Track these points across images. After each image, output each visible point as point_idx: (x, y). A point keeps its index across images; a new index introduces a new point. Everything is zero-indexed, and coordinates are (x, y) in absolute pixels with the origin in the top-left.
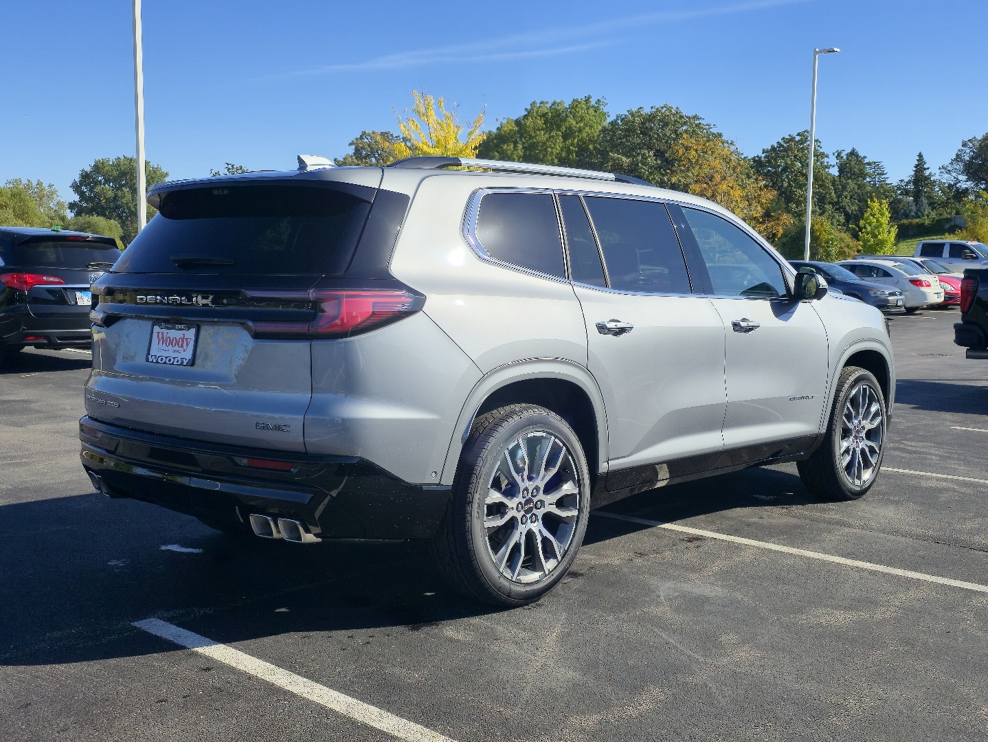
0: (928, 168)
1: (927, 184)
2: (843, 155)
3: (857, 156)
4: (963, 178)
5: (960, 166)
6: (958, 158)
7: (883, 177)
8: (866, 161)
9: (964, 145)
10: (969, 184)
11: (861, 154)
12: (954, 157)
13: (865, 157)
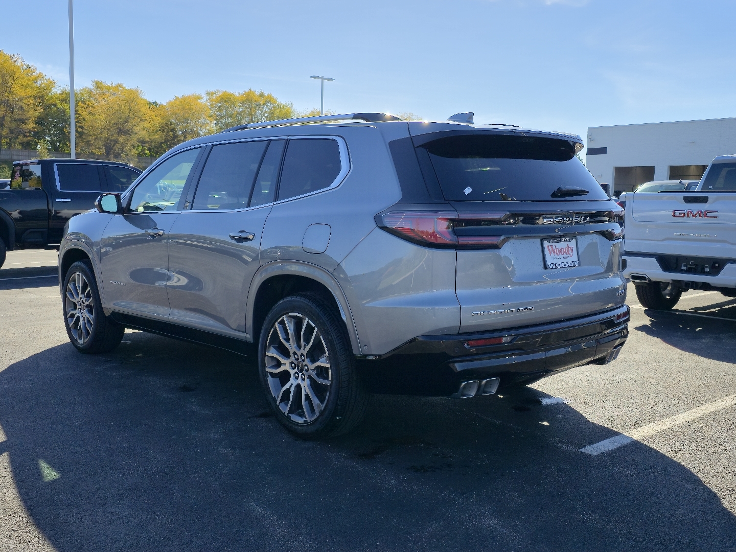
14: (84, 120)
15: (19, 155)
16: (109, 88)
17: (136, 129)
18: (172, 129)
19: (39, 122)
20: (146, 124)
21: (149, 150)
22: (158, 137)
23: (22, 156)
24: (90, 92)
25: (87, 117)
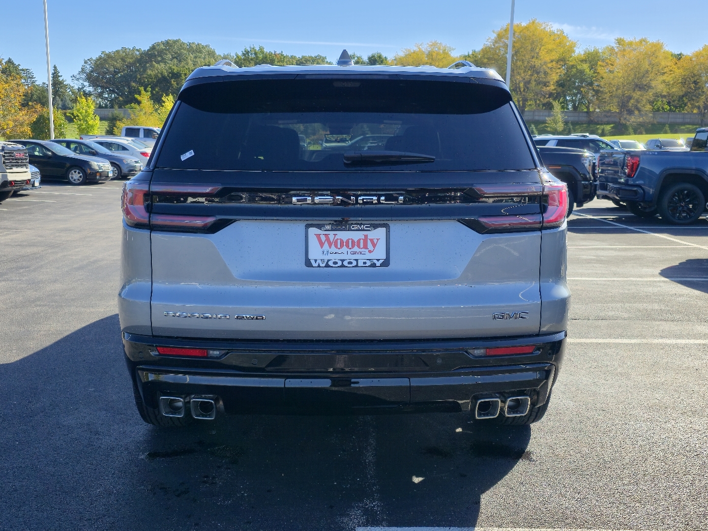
0: (61, 76)
1: (62, 87)
2: (3, 62)
3: (13, 64)
4: (86, 84)
5: (84, 76)
6: (83, 71)
7: (33, 80)
8: (20, 68)
9: (86, 62)
10: (91, 89)
11: (16, 63)
12: (80, 70)
13: (19, 65)
14: (602, 78)
15: (540, 116)
16: (631, 44)
17: (653, 84)
18: (694, 81)
19: (561, 84)
20: (667, 78)
21: (669, 103)
22: (676, 90)
23: (542, 116)
24: (612, 49)
25: (605, 75)
